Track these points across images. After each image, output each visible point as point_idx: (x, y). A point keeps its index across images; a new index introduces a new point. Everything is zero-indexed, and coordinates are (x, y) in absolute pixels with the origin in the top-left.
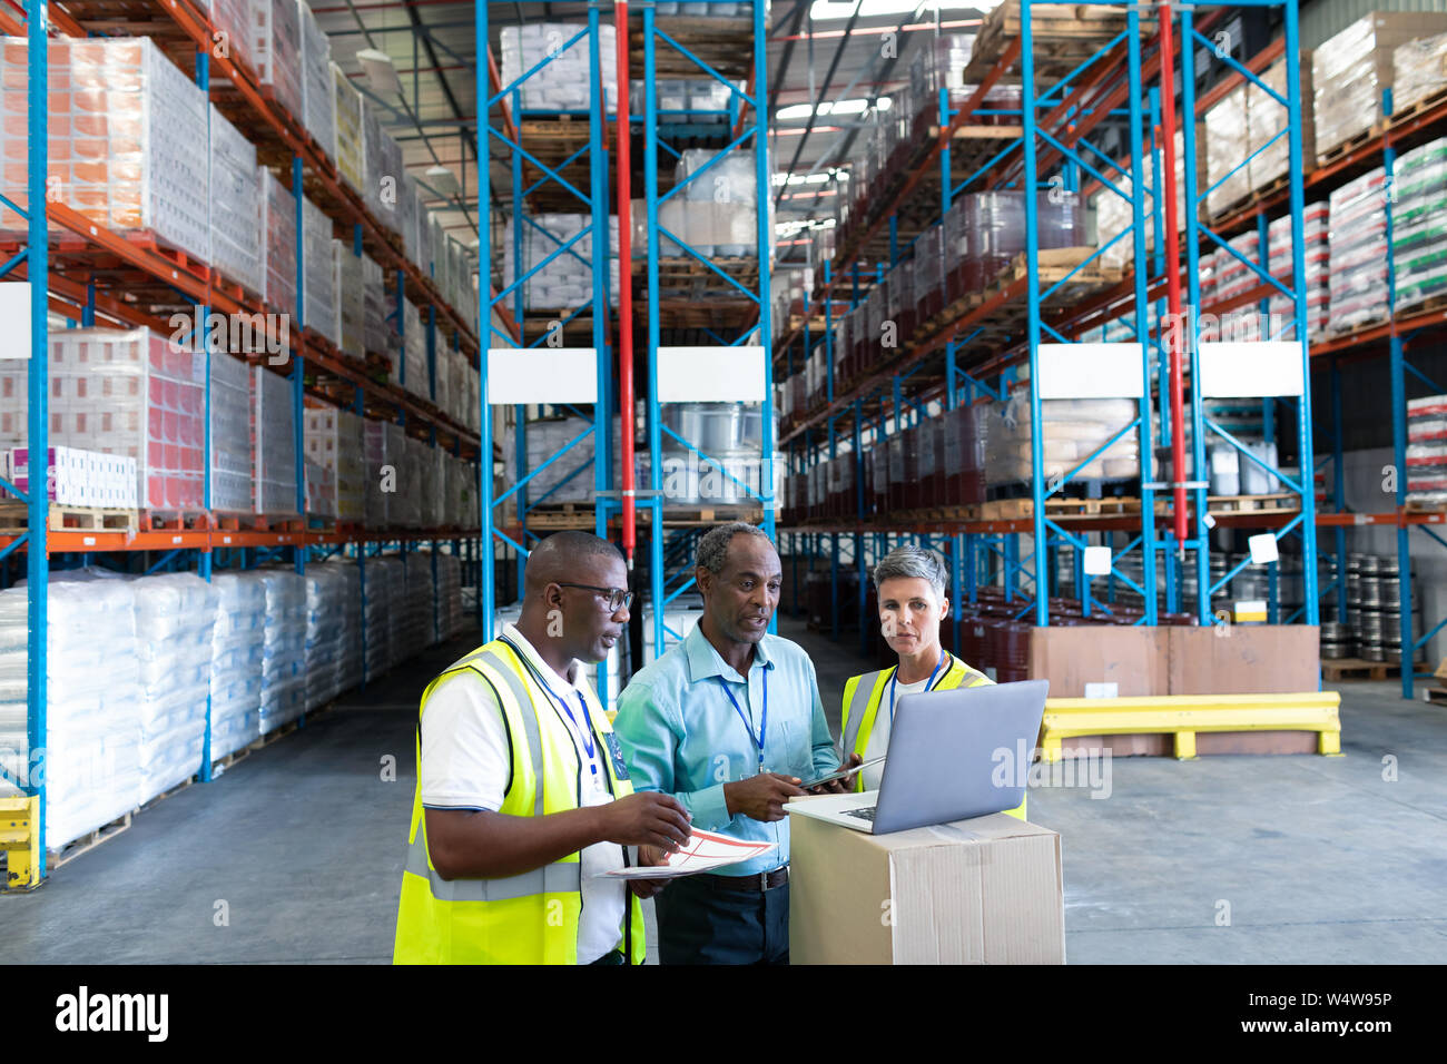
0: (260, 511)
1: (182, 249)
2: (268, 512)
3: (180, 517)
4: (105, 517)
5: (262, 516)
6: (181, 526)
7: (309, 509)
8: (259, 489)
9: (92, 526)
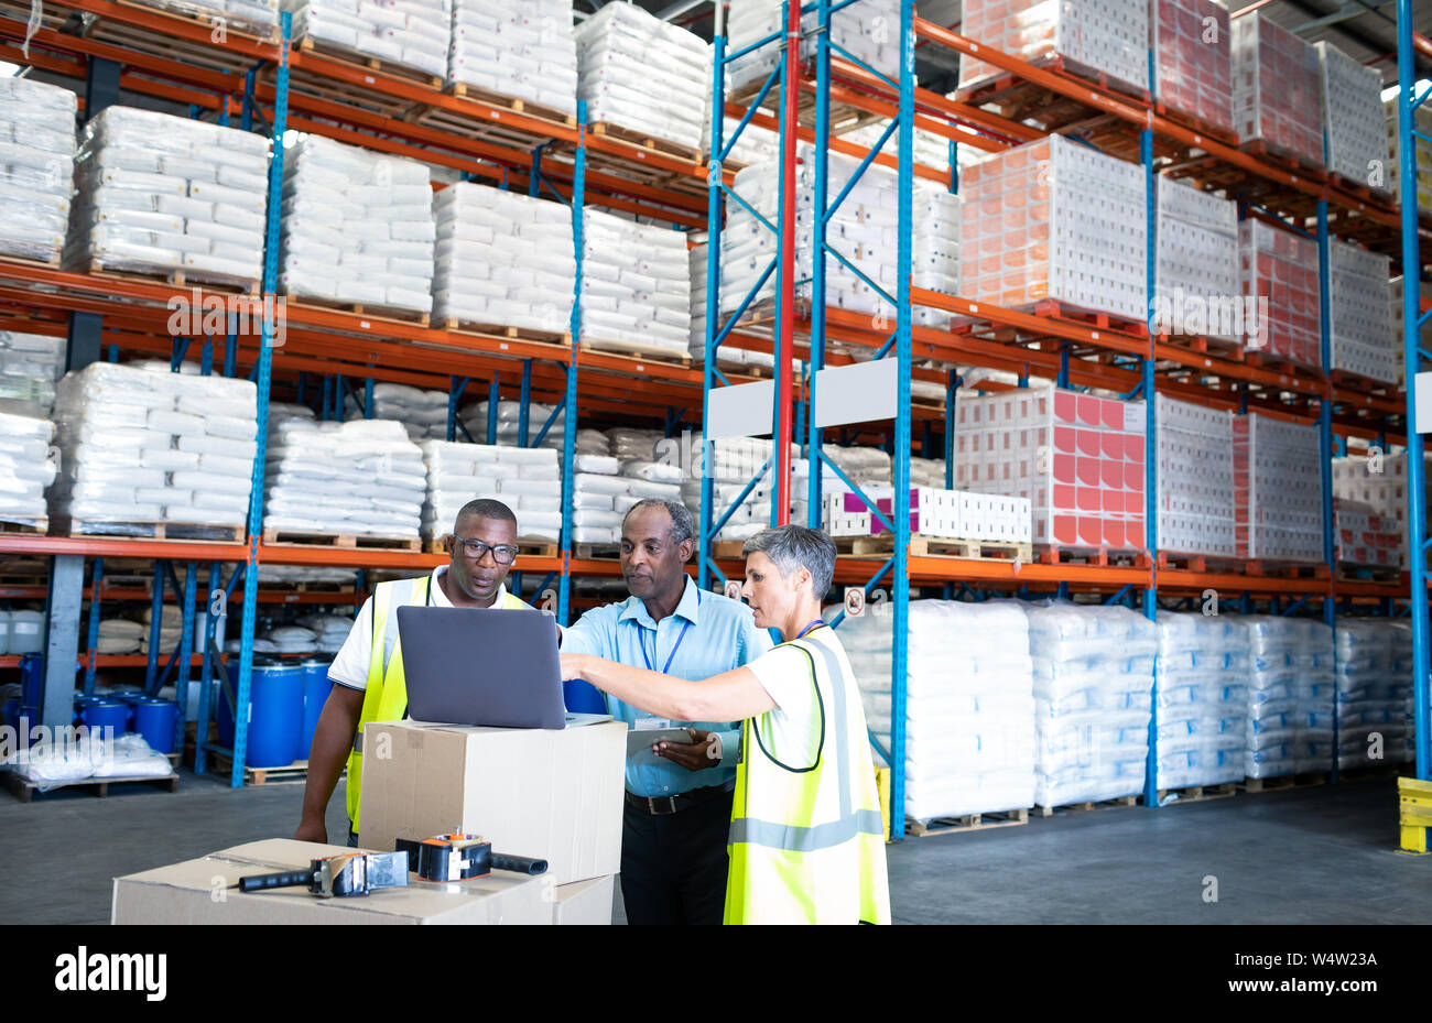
0: (1252, 554)
1: (1101, 312)
2: (1264, 555)
3: (1103, 554)
4: (982, 548)
5: (1254, 560)
6: (1103, 562)
7: (1341, 557)
8: (1252, 533)
9: (967, 555)
